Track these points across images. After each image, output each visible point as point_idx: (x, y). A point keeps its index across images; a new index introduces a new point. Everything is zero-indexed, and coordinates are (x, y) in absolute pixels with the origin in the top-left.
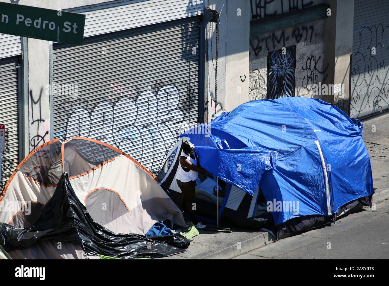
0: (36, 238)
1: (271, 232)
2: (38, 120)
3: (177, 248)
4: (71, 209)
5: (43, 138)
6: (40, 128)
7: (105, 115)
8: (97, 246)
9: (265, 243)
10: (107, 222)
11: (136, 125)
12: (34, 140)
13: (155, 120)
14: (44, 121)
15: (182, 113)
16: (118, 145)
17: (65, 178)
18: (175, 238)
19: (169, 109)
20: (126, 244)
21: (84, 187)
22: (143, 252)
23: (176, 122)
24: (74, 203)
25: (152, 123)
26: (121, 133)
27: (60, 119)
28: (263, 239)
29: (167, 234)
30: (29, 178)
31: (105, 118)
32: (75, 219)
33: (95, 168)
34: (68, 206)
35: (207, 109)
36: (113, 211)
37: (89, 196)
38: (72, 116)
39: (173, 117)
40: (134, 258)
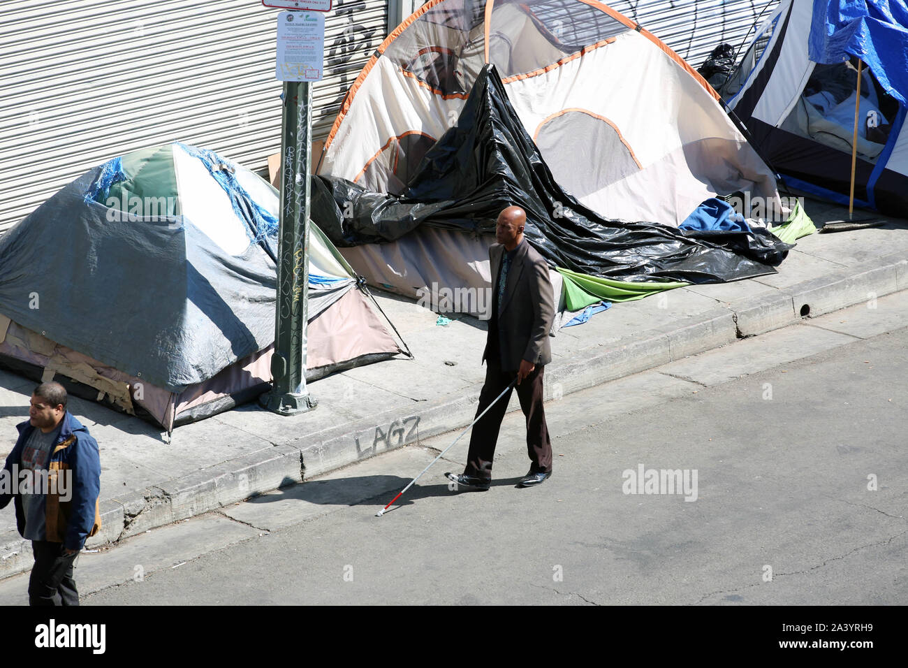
0: (415, 219)
3: (757, 263)
4: (499, 155)
8: (555, 247)
10: (586, 193)
17: (488, 78)
18: (750, 239)
20: (630, 247)
21: (534, 105)
22: (670, 267)
24: (505, 142)
29: (734, 227)
30: (406, 74)
32: (506, 178)
33: (564, 61)
34: (489, 147)
36: (600, 167)
37: (545, 127)
40: (647, 280)
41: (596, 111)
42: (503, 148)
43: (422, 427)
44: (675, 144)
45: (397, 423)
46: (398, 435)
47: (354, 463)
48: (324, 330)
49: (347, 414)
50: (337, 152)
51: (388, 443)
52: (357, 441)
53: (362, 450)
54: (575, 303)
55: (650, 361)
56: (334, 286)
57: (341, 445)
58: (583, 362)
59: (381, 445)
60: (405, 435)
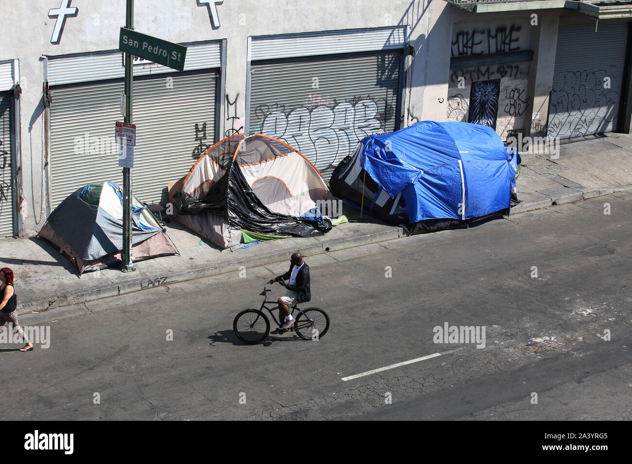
0: (202, 208)
1: (406, 228)
2: (233, 118)
3: (319, 232)
4: (228, 191)
5: (237, 131)
6: (235, 123)
7: (302, 118)
9: (399, 236)
10: (268, 203)
11: (333, 128)
12: (229, 132)
13: (353, 125)
14: (239, 118)
15: (379, 122)
16: (314, 142)
18: (319, 223)
19: (366, 118)
20: (276, 223)
21: (254, 174)
22: (288, 231)
23: (372, 128)
25: (348, 128)
26: (317, 132)
27: (257, 118)
28: (397, 233)
29: (318, 218)
30: (212, 161)
31: (302, 121)
32: (229, 198)
33: (268, 160)
35: (403, 121)
36: (276, 195)
37: (258, 181)
38: (269, 116)
39: (370, 124)
40: (276, 235)
41: (278, 177)
42: (231, 188)
43: (168, 280)
44: (306, 189)
45: (158, 279)
46: (158, 283)
47: (140, 290)
48: (148, 245)
49: (143, 274)
50: (187, 184)
51: (154, 285)
52: (141, 284)
53: (143, 286)
54: (245, 241)
55: (262, 263)
56: (153, 231)
57: (134, 284)
58: (235, 262)
59: (151, 285)
60: (160, 283)
